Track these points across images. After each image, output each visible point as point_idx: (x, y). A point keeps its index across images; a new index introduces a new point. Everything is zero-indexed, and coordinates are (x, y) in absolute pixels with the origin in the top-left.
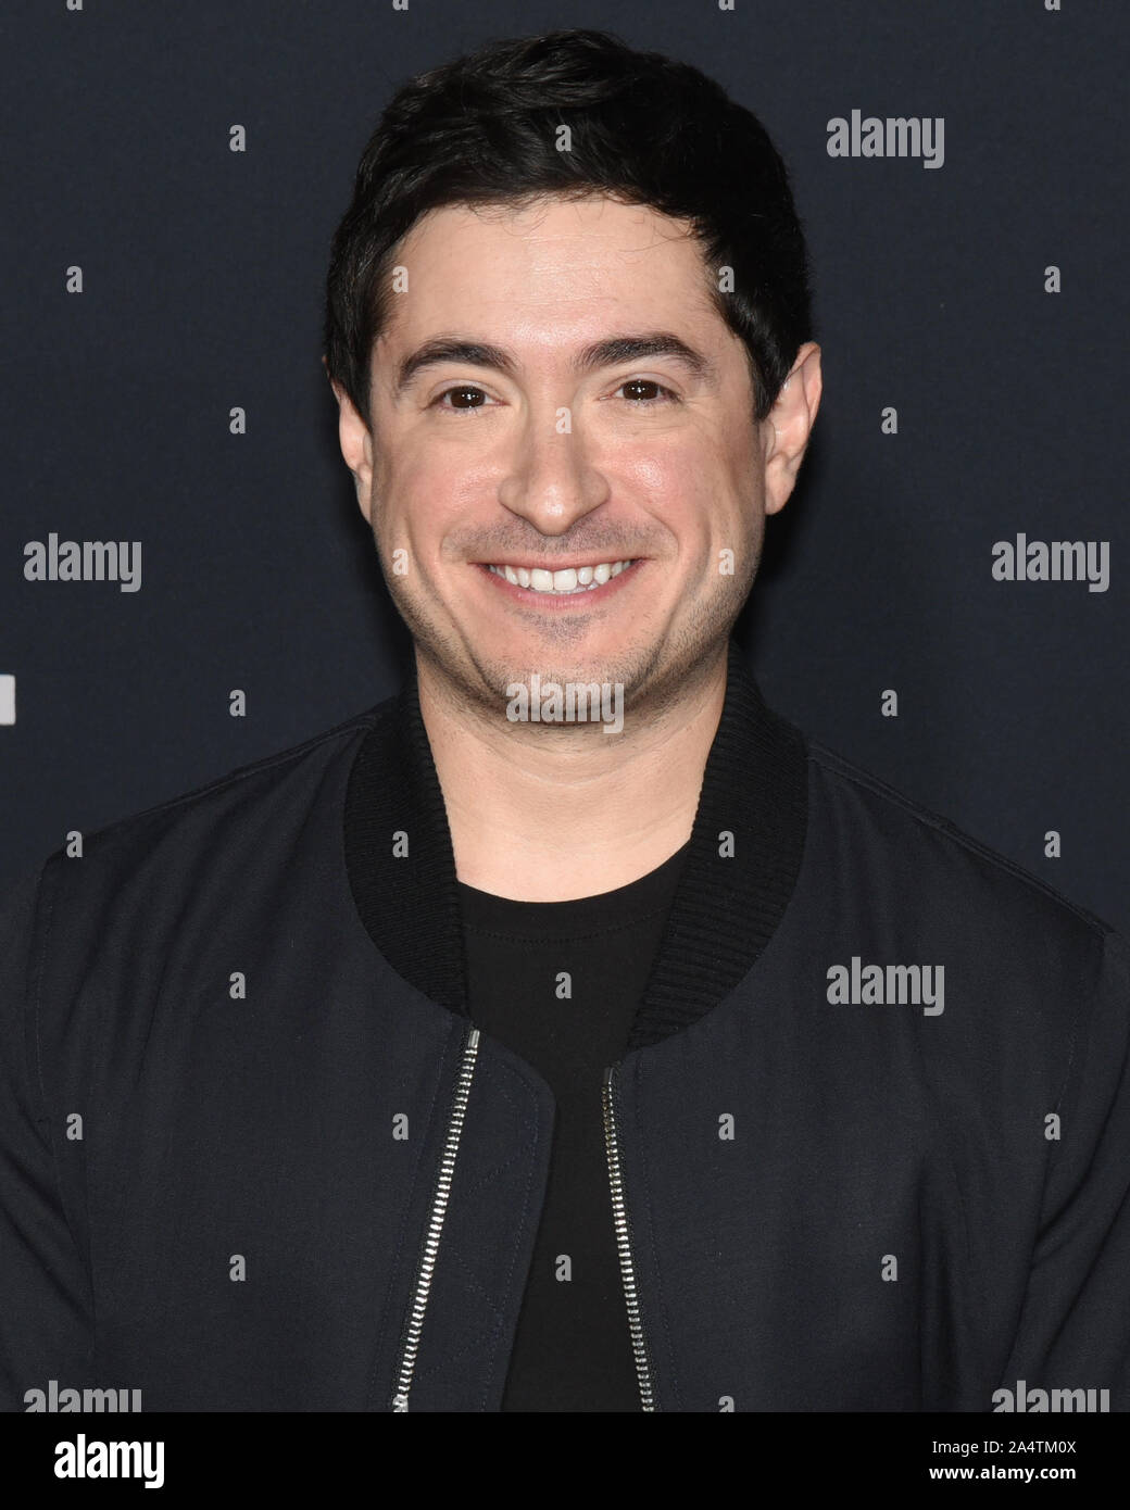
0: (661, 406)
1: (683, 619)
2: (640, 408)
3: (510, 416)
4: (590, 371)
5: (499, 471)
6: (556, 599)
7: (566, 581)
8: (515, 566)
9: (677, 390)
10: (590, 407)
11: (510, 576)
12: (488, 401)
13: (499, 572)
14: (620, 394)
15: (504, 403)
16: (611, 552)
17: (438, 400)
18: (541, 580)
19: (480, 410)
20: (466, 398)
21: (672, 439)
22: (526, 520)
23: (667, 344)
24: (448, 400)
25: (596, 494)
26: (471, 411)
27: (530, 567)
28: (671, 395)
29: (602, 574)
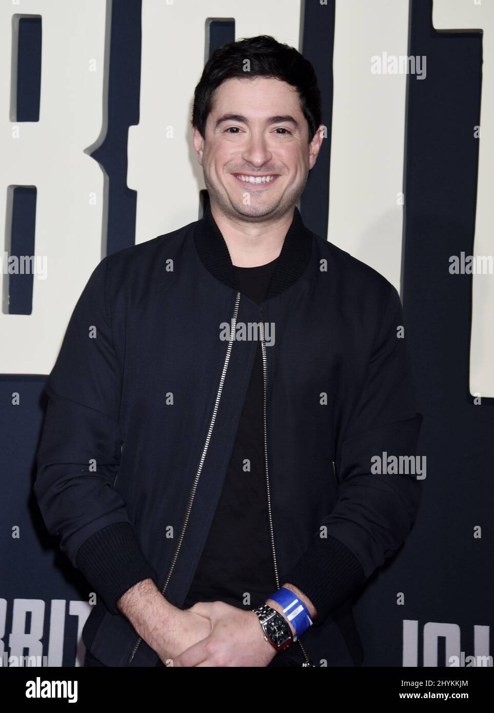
0: (287, 135)
1: (287, 193)
2: (281, 136)
3: (246, 136)
4: (269, 124)
5: (242, 149)
6: (255, 184)
7: (258, 180)
8: (245, 175)
9: (291, 131)
10: (267, 135)
11: (243, 178)
12: (240, 131)
13: (240, 178)
14: (276, 131)
15: (245, 132)
16: (271, 172)
17: (227, 130)
18: (252, 179)
19: (238, 134)
20: (234, 130)
21: (290, 144)
22: (250, 163)
23: (288, 119)
24: (229, 131)
25: (269, 157)
26: (236, 134)
27: (249, 176)
28: (289, 133)
29: (268, 179)
